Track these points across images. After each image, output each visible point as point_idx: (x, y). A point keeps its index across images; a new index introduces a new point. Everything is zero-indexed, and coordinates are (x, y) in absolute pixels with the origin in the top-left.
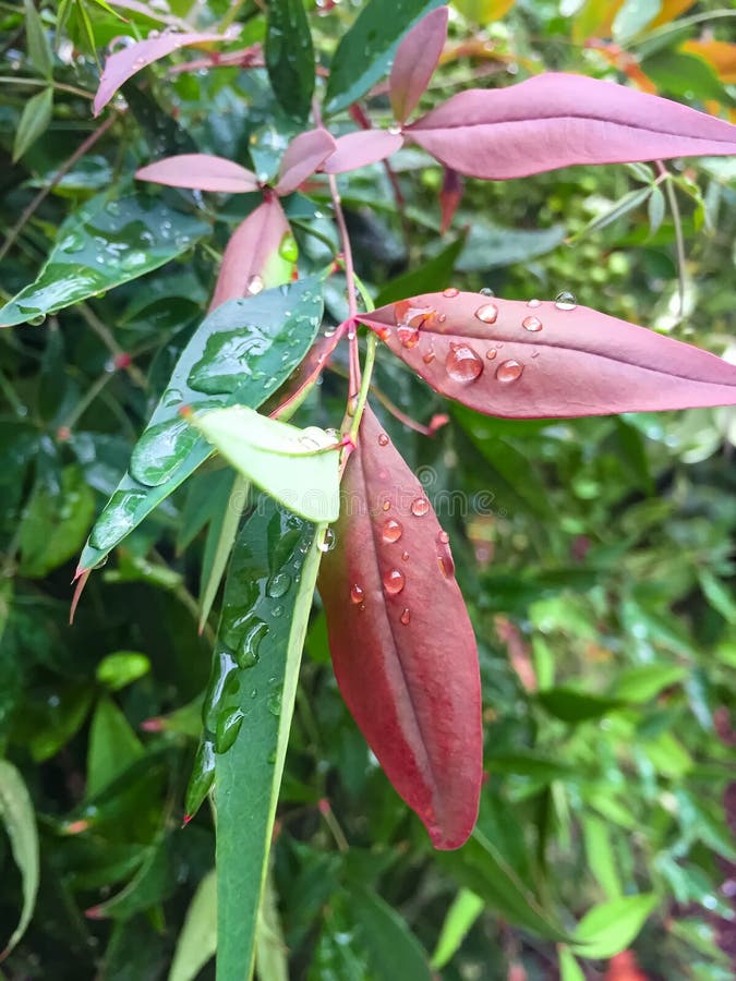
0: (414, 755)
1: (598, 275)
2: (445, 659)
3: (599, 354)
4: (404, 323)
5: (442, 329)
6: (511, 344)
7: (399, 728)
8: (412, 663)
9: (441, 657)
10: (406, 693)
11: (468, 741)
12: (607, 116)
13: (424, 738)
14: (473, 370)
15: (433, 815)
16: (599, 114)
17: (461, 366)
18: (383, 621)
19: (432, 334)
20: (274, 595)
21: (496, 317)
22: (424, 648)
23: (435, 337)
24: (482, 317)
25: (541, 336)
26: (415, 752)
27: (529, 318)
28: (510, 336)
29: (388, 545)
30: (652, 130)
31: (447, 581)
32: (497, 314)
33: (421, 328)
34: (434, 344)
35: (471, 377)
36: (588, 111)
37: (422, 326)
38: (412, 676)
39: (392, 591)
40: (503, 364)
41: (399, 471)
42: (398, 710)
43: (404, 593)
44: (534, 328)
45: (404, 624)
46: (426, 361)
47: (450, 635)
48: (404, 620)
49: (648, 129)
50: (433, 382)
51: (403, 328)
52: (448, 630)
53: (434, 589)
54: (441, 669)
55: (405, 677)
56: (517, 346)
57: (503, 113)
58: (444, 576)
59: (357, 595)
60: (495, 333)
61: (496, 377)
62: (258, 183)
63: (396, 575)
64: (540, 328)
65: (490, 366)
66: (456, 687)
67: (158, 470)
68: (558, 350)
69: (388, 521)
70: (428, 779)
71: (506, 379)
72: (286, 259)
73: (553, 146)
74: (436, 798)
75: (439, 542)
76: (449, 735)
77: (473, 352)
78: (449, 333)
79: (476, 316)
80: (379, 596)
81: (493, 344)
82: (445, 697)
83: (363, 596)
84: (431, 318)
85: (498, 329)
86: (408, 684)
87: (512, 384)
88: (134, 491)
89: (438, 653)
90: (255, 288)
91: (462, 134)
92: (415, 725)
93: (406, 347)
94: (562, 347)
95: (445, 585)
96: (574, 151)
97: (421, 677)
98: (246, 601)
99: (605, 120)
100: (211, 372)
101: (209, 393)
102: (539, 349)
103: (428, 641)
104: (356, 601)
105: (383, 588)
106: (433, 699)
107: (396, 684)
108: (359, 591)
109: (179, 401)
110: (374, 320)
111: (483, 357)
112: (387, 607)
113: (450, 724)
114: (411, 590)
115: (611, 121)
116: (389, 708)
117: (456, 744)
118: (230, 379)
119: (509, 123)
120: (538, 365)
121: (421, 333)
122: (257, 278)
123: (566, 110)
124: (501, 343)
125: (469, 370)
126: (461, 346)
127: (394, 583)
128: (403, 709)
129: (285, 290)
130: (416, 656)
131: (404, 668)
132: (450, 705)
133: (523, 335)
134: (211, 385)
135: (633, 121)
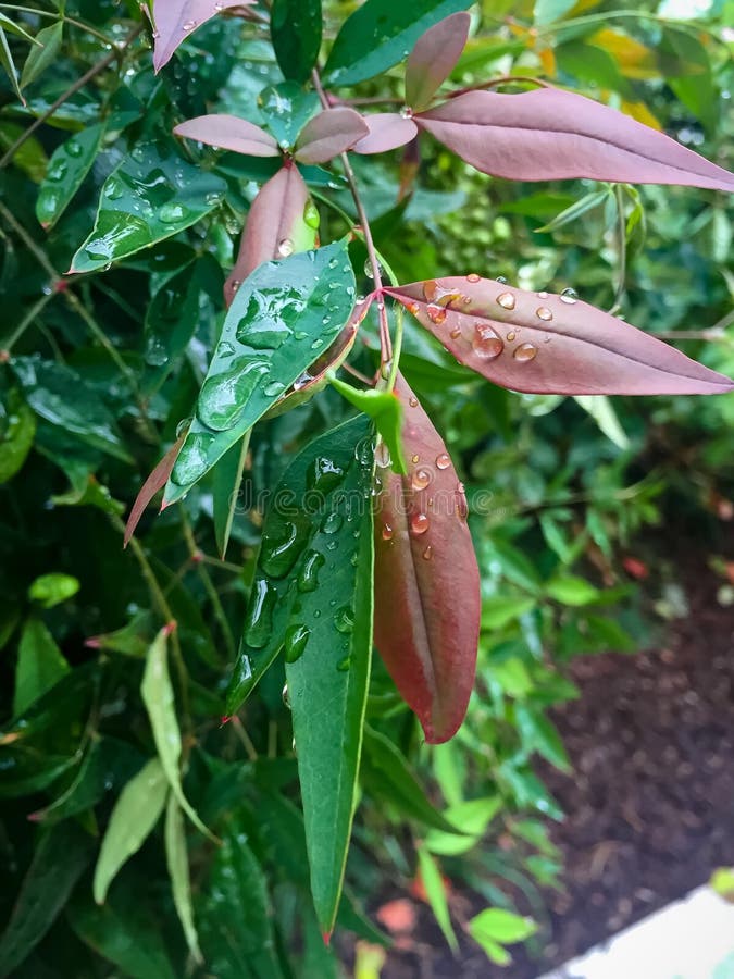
0: (423, 667)
1: (484, 237)
2: (457, 588)
3: (596, 344)
4: (432, 302)
5: (467, 309)
6: (527, 329)
7: (414, 645)
8: (429, 591)
9: (453, 587)
10: (422, 617)
11: (467, 656)
12: (608, 139)
13: (432, 654)
14: (494, 348)
15: (430, 716)
16: (603, 136)
17: (484, 344)
18: (408, 555)
19: (458, 313)
20: (329, 531)
21: (514, 305)
22: (440, 580)
23: (460, 316)
24: (503, 303)
25: (551, 324)
26: (424, 664)
27: (541, 308)
28: (526, 322)
29: (417, 492)
30: (645, 157)
31: (461, 524)
32: (515, 301)
33: (448, 306)
34: (460, 323)
35: (492, 354)
36: (593, 133)
37: (449, 306)
38: (428, 603)
39: (417, 530)
40: (520, 346)
41: (427, 430)
42: (414, 630)
43: (428, 533)
44: (546, 317)
45: (427, 559)
46: (453, 337)
47: (461, 569)
48: (426, 556)
49: (640, 155)
50: (459, 355)
51: (431, 305)
52: (460, 565)
53: (452, 531)
54: (452, 597)
55: (422, 603)
56: (532, 331)
57: (516, 119)
58: (459, 520)
59: (387, 533)
60: (513, 319)
61: (514, 356)
62: (280, 149)
63: (422, 518)
64: (551, 318)
65: (510, 346)
66: (462, 612)
67: (221, 416)
68: (565, 338)
69: (418, 472)
70: (431, 687)
71: (521, 359)
72: (309, 225)
73: (562, 158)
74: (435, 703)
75: (457, 493)
76: (453, 650)
77: (496, 333)
78: (474, 313)
79: (498, 301)
80: (405, 534)
81: (512, 327)
82: (453, 620)
83: (393, 534)
84: (458, 299)
85: (517, 314)
86: (424, 609)
87: (527, 363)
88: (202, 435)
89: (451, 583)
90: (284, 250)
91: (474, 132)
92: (425, 643)
93: (435, 322)
94: (569, 336)
95: (460, 527)
96: (579, 165)
97: (436, 603)
98: (284, 534)
99: (607, 142)
100: (254, 329)
101: (256, 347)
102: (551, 336)
103: (444, 574)
104: (386, 538)
105: (409, 528)
106: (444, 622)
107: (414, 610)
108: (389, 529)
109: (231, 354)
110: (403, 295)
111: (504, 338)
112: (411, 544)
113: (455, 643)
114: (435, 530)
115: (612, 143)
116: (408, 628)
117: (458, 659)
118: (271, 335)
119: (521, 130)
120: (549, 350)
121: (448, 311)
122: (287, 242)
123: (574, 127)
124: (519, 328)
125: (491, 348)
126: (484, 327)
127: (420, 525)
128: (418, 628)
129: (312, 254)
130: (434, 585)
131: (421, 596)
132: (457, 626)
133: (536, 323)
134: (257, 341)
135: (630, 146)
